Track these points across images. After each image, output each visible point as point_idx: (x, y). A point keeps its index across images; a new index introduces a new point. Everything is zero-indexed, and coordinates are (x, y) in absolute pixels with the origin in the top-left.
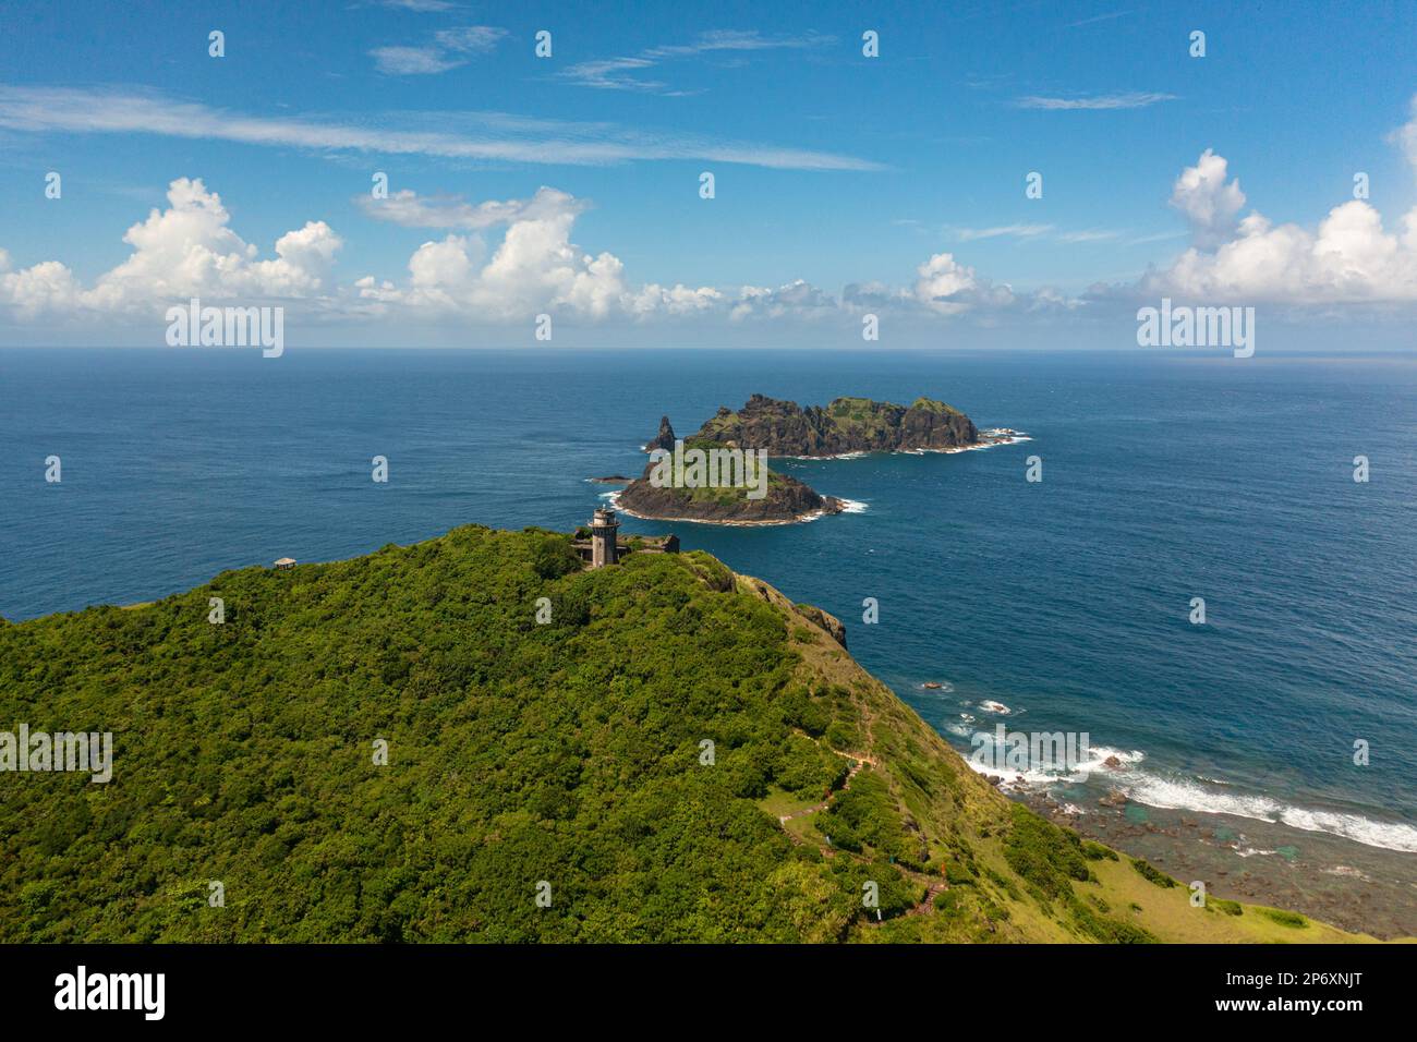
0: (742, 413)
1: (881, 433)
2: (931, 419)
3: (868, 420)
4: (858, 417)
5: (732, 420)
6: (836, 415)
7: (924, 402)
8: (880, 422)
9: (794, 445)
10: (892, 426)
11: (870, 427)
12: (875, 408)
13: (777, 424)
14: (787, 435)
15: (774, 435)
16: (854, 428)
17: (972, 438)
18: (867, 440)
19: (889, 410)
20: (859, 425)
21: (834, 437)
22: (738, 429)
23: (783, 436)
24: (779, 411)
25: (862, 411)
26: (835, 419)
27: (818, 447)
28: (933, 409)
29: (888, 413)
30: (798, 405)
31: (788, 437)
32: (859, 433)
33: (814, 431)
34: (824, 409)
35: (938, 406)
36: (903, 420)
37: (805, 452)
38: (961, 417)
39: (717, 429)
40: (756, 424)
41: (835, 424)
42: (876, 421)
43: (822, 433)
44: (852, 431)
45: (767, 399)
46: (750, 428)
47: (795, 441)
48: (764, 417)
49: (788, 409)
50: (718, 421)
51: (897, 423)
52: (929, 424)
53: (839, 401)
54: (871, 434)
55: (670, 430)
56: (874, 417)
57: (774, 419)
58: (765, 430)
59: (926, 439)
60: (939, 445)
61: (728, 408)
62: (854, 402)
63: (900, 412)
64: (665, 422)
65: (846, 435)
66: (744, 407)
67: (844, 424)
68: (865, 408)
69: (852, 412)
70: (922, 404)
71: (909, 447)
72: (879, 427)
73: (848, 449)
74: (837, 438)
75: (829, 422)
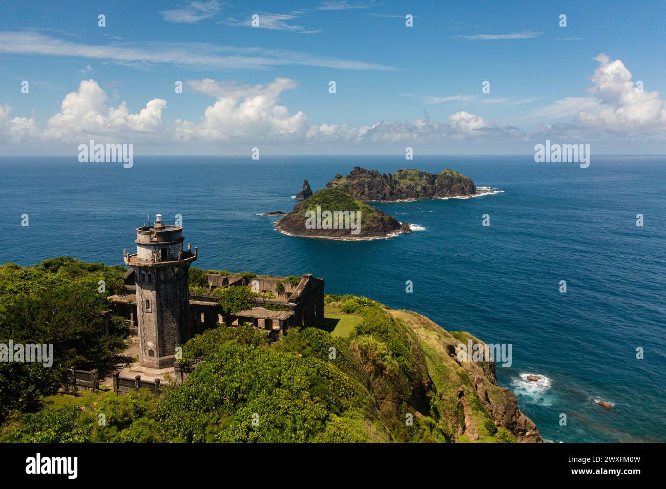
0: (348, 177)
1: (424, 188)
2: (452, 180)
3: (417, 182)
4: (412, 179)
5: (343, 181)
6: (399, 178)
7: (447, 171)
8: (424, 182)
9: (378, 195)
10: (430, 184)
11: (419, 185)
12: (421, 175)
13: (368, 183)
14: (374, 189)
15: (366, 189)
16: (410, 185)
17: (473, 191)
18: (417, 192)
19: (428, 176)
20: (413, 183)
21: (399, 190)
22: (346, 186)
23: (371, 189)
24: (369, 176)
25: (414, 176)
26: (400, 181)
27: (391, 196)
28: (452, 174)
29: (428, 177)
30: (380, 173)
31: (374, 191)
32: (412, 188)
33: (388, 187)
34: (393, 175)
35: (455, 173)
36: (436, 181)
37: (384, 199)
38: (467, 179)
39: (335, 186)
40: (357, 183)
41: (399, 183)
42: (422, 182)
43: (392, 188)
44: (409, 187)
45: (362, 169)
46: (353, 185)
47: (378, 192)
48: (361, 179)
49: (374, 175)
50: (335, 181)
51: (433, 183)
52: (450, 183)
53: (401, 171)
54: (419, 189)
55: (309, 187)
56: (421, 180)
57: (366, 180)
58: (361, 186)
59: (449, 191)
60: (456, 194)
61: (341, 174)
62: (409, 171)
63: (435, 177)
64: (306, 183)
65: (405, 189)
66: (350, 174)
67: (404, 183)
68: (416, 174)
69: (408, 177)
70: (446, 173)
71: (440, 195)
72: (423, 185)
73: (407, 197)
74: (401, 191)
75: (396, 182)
